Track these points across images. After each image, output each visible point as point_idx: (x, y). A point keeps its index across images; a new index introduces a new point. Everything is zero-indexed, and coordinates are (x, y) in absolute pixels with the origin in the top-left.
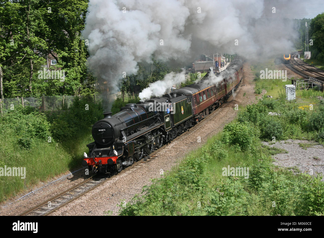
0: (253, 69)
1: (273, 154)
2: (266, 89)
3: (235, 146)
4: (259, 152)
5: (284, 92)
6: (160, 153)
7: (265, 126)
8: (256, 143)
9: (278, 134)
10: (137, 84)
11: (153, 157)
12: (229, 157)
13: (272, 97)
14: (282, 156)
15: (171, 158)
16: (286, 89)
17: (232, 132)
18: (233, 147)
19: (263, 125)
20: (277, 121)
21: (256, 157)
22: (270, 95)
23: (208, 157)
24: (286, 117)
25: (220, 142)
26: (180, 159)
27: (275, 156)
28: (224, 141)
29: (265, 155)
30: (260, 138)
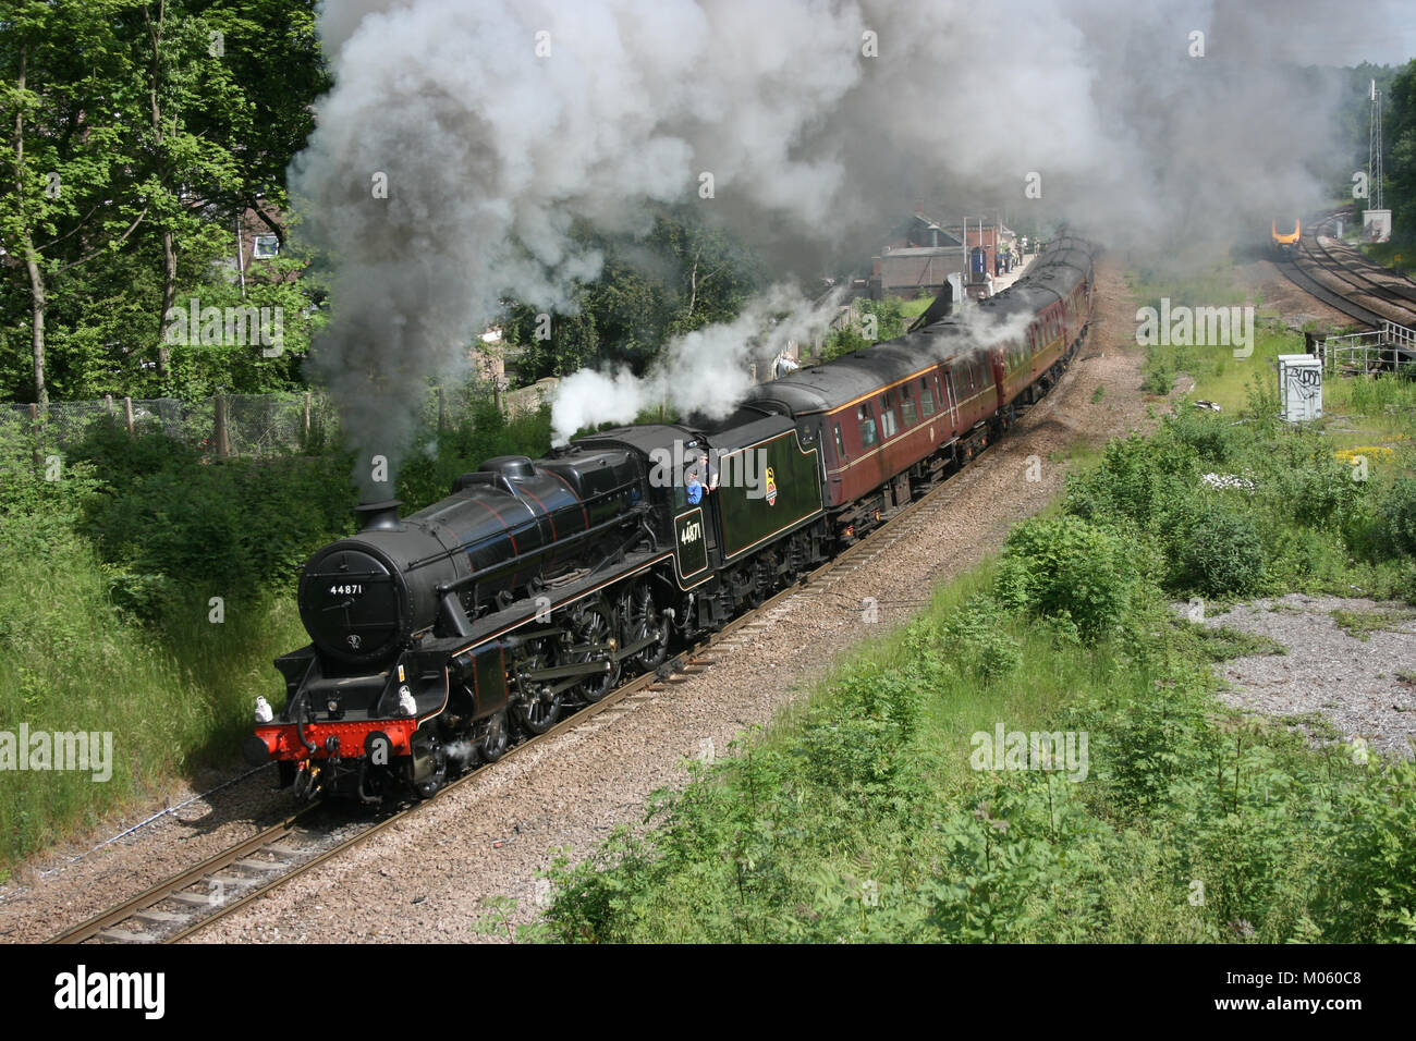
0: (1136, 285)
1: (1219, 659)
2: (1194, 372)
3: (1054, 620)
4: (1159, 646)
5: (1270, 385)
6: (724, 646)
7: (1187, 534)
8: (1145, 609)
9: (1244, 570)
10: (629, 346)
11: (696, 664)
12: (1028, 669)
13: (1218, 408)
14: (1259, 667)
15: (773, 670)
16: (1283, 373)
17: (1040, 558)
18: (1046, 624)
19: (1179, 530)
20: (1239, 511)
21: (1146, 669)
22: (1209, 399)
23: (936, 666)
24: (1278, 494)
25: (989, 603)
26: (813, 676)
27: (1228, 665)
28: (1006, 598)
29: (1185, 661)
30: (1163, 585)
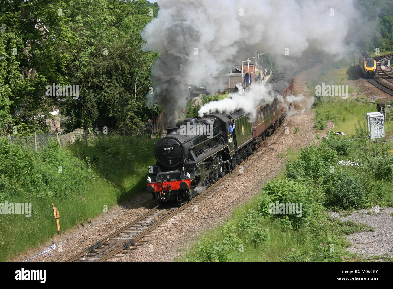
0: (310, 87)
1: (348, 234)
2: (334, 120)
3: (282, 220)
4: (324, 229)
5: (364, 124)
6: (151, 235)
7: (333, 185)
8: (317, 214)
9: (356, 198)
10: (110, 115)
11: (140, 242)
12: (272, 240)
13: (344, 134)
14: (363, 236)
15: (171, 243)
16: (369, 120)
17: (276, 196)
18: (278, 222)
19: (330, 183)
20: (353, 175)
21: (318, 239)
22: (340, 131)
23: (235, 240)
24: (368, 167)
25: (256, 214)
26: (187, 246)
27: (351, 236)
28: (263, 212)
29: (334, 235)
30: (325, 205)
